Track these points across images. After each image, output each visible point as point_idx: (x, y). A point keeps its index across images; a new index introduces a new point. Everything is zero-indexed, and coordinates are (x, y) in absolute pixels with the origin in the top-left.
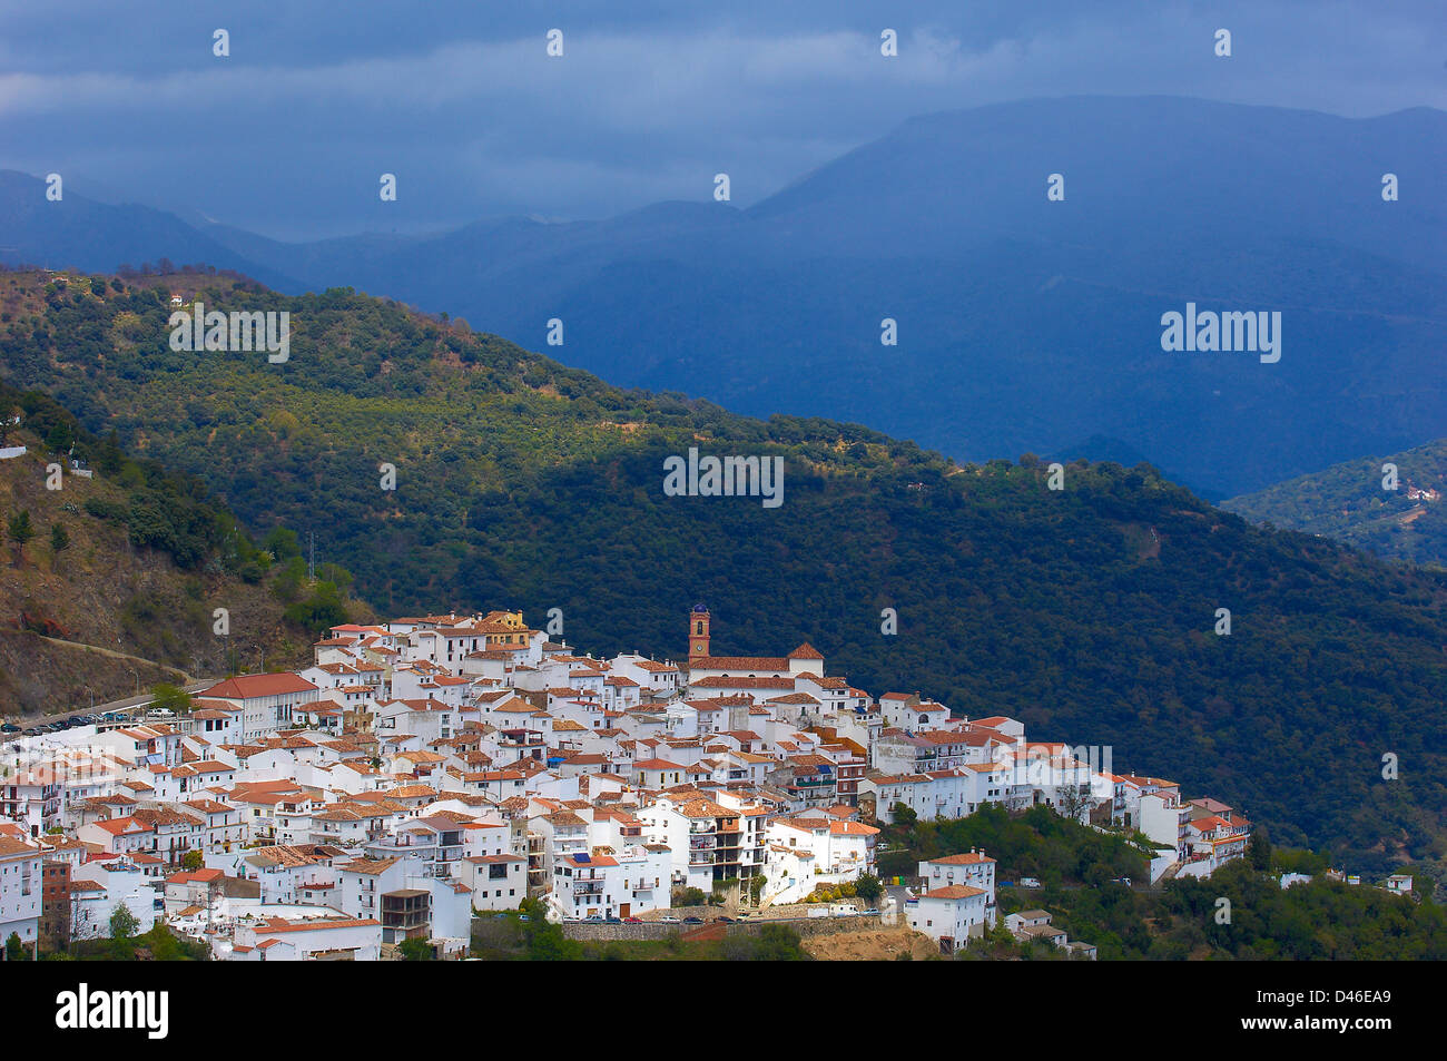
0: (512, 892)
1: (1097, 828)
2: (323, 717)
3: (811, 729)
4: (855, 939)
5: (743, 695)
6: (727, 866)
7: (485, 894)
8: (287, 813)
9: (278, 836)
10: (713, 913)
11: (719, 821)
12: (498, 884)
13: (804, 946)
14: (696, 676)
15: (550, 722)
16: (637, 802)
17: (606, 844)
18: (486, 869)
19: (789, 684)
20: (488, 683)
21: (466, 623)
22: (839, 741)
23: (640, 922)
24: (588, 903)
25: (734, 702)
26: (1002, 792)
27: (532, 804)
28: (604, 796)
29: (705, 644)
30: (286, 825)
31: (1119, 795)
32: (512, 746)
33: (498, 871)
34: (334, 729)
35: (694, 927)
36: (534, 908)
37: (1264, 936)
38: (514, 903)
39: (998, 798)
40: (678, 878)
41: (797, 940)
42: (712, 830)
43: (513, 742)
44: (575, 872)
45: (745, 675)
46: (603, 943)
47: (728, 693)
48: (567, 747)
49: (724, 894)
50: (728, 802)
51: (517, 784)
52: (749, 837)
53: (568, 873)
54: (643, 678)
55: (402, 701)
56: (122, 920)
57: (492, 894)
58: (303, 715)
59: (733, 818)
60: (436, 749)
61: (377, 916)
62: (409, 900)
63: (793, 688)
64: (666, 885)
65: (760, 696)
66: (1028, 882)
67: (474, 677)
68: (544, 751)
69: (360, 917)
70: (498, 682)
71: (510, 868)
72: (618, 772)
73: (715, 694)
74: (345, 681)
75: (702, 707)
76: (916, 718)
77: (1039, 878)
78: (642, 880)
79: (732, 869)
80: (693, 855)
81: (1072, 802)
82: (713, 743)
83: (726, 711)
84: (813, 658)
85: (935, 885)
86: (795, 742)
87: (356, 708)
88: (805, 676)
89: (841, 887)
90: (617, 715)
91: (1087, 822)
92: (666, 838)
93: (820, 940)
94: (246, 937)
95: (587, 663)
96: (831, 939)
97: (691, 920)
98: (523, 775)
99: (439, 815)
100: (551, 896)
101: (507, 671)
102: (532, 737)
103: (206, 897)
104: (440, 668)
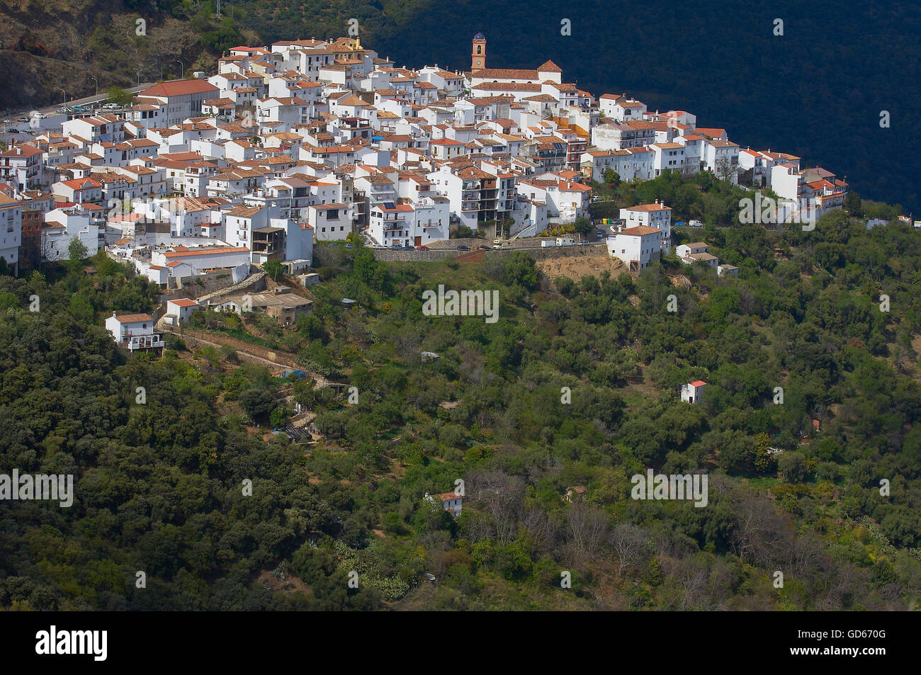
0: (342, 228)
1: (742, 187)
2: (222, 108)
3: (551, 118)
4: (573, 261)
5: (507, 95)
6: (487, 212)
7: (324, 230)
8: (192, 175)
9: (187, 190)
10: (478, 243)
11: (483, 181)
12: (333, 223)
13: (539, 266)
14: (477, 81)
15: (375, 113)
16: (430, 168)
17: (407, 196)
18: (325, 214)
19: (538, 88)
20: (334, 86)
21: (322, 46)
22: (570, 126)
23: (428, 249)
24: (393, 236)
25: (500, 100)
26: (678, 162)
27: (358, 169)
28: (408, 163)
29: (483, 60)
30: (192, 182)
31: (758, 164)
32: (349, 129)
33: (333, 214)
34: (230, 117)
35: (464, 253)
36: (356, 239)
37: (853, 262)
38: (343, 236)
39: (675, 167)
40: (454, 220)
41: (534, 263)
42: (478, 187)
43: (349, 126)
44: (384, 215)
45: (509, 81)
46: (402, 263)
47: (497, 94)
48: (386, 129)
49: (486, 231)
50: (489, 169)
51: (348, 155)
52: (503, 193)
53: (380, 215)
54: (440, 84)
55: (275, 98)
56: (76, 248)
57: (328, 230)
58: (208, 107)
59: (492, 180)
60: (297, 131)
61: (249, 246)
62: (270, 234)
63: (540, 90)
64: (446, 223)
65: (519, 96)
66: (692, 223)
67: (325, 82)
68: (369, 133)
69: (238, 245)
70: (341, 85)
71: (341, 213)
72: (419, 146)
73: (487, 94)
74: (238, 84)
75: (481, 104)
76: (622, 111)
77: (702, 220)
78: (430, 221)
79: (491, 214)
80: (464, 204)
81: (726, 169)
82: (485, 127)
83: (494, 106)
84: (555, 71)
85: (630, 225)
86: (539, 126)
87: (244, 103)
88: (548, 82)
89: (565, 226)
90: (421, 108)
91: (736, 182)
92: (446, 192)
93: (548, 262)
94: (159, 259)
95: (403, 73)
96: (557, 261)
97: (464, 248)
98: (352, 149)
99: (295, 176)
100: (369, 231)
101: (347, 78)
102: (362, 122)
103: (133, 233)
104: (303, 76)
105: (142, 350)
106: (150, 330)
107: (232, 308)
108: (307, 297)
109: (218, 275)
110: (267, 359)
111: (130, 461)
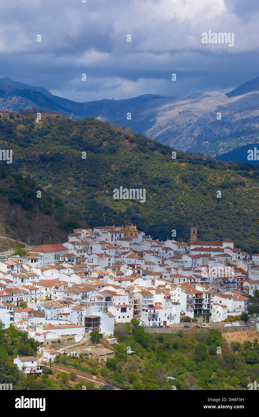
0: (128, 317)
2: (70, 258)
3: (229, 265)
4: (240, 334)
5: (207, 253)
6: (199, 309)
7: (119, 317)
8: (56, 290)
9: (53, 297)
10: (194, 324)
11: (196, 295)
12: (124, 314)
13: (223, 336)
14: (193, 247)
15: (144, 261)
16: (171, 288)
17: (160, 302)
18: (120, 309)
20: (124, 248)
21: (118, 229)
22: (238, 269)
23: (170, 327)
24: (153, 321)
25: (204, 256)
27: (136, 288)
28: (160, 286)
29: (196, 237)
30: (55, 294)
33: (124, 310)
34: (73, 263)
35: (187, 329)
36: (135, 322)
38: (129, 320)
40: (183, 313)
41: (221, 334)
42: (194, 298)
43: (131, 268)
44: (149, 311)
45: (208, 247)
46: (157, 334)
47: (202, 253)
48: (149, 270)
49: (197, 318)
50: (199, 289)
51: (131, 281)
52: (206, 300)
53: (147, 311)
54: (175, 247)
55: (95, 254)
57: (121, 317)
58: (63, 258)
59: (201, 294)
60: (106, 270)
61: (83, 324)
62: (94, 319)
63: (223, 251)
64: (179, 315)
65: (213, 254)
67: (120, 246)
68: (141, 271)
69: (78, 324)
70: (127, 248)
71: (128, 309)
72: (165, 278)
73: (198, 253)
74: (77, 247)
75: (194, 257)
78: (171, 314)
79: (200, 311)
80: (188, 306)
82: (196, 269)
83: (201, 259)
84: (231, 242)
87: (80, 256)
88: (227, 248)
89: (236, 317)
90: (166, 259)
92: (179, 300)
93: (228, 334)
94: (40, 330)
95: (157, 242)
96: (232, 334)
97: (187, 327)
98: (133, 279)
99: (106, 291)
100: (141, 318)
101: (131, 244)
102: (138, 266)
103: (27, 317)
104: (109, 243)
105: (31, 374)
106: (35, 364)
107: (75, 354)
108: (111, 349)
109: (68, 338)
110: (92, 379)
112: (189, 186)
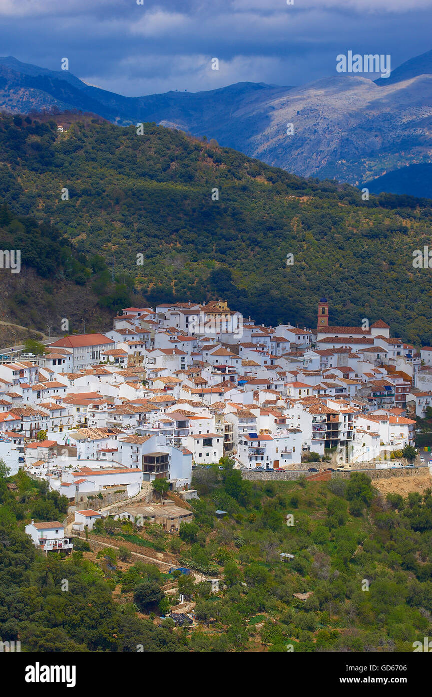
0: (215, 454)
2: (117, 358)
3: (382, 366)
4: (401, 481)
5: (346, 347)
6: (332, 440)
7: (200, 455)
8: (94, 410)
9: (89, 423)
10: (324, 466)
11: (328, 416)
12: (208, 449)
13: (374, 484)
14: (321, 337)
15: (240, 361)
16: (285, 405)
17: (267, 428)
18: (201, 441)
19: (371, 341)
20: (207, 340)
21: (197, 307)
22: (397, 372)
23: (285, 471)
24: (256, 460)
25: (341, 351)
27: (228, 406)
28: (268, 402)
29: (326, 319)
30: (94, 416)
32: (219, 374)
33: (208, 442)
34: (122, 364)
35: (314, 474)
36: (226, 463)
38: (216, 460)
40: (306, 447)
41: (370, 481)
42: (325, 421)
43: (219, 372)
44: (249, 443)
45: (347, 336)
46: (264, 482)
47: (338, 346)
48: (249, 375)
49: (330, 455)
50: (333, 406)
51: (220, 395)
52: (345, 425)
53: (246, 443)
54: (292, 337)
55: (160, 349)
56: (1, 469)
57: (204, 455)
58: (106, 357)
59: (336, 415)
60: (177, 375)
61: (141, 467)
62: (158, 458)
63: (373, 343)
64: (299, 450)
65: (355, 348)
67: (200, 336)
68: (236, 377)
69: (131, 467)
70: (213, 339)
71: (214, 441)
72: (276, 388)
73: (330, 346)
74: (129, 338)
75: (325, 354)
78: (286, 448)
79: (335, 442)
80: (314, 435)
82: (328, 373)
83: (336, 356)
84: (385, 327)
86: (373, 373)
87: (135, 353)
88: (380, 337)
89: (395, 452)
90: (277, 357)
92: (299, 425)
93: (382, 481)
94: (69, 478)
95: (262, 329)
96: (389, 480)
97: (313, 470)
98: (223, 390)
99: (177, 411)
100: (236, 456)
102: (230, 369)
103: (47, 456)
104: (181, 331)
105: (54, 551)
106: (61, 534)
107: (127, 517)
108: (187, 509)
109: (116, 490)
110: (156, 558)
111: (47, 640)
112: (314, 234)
